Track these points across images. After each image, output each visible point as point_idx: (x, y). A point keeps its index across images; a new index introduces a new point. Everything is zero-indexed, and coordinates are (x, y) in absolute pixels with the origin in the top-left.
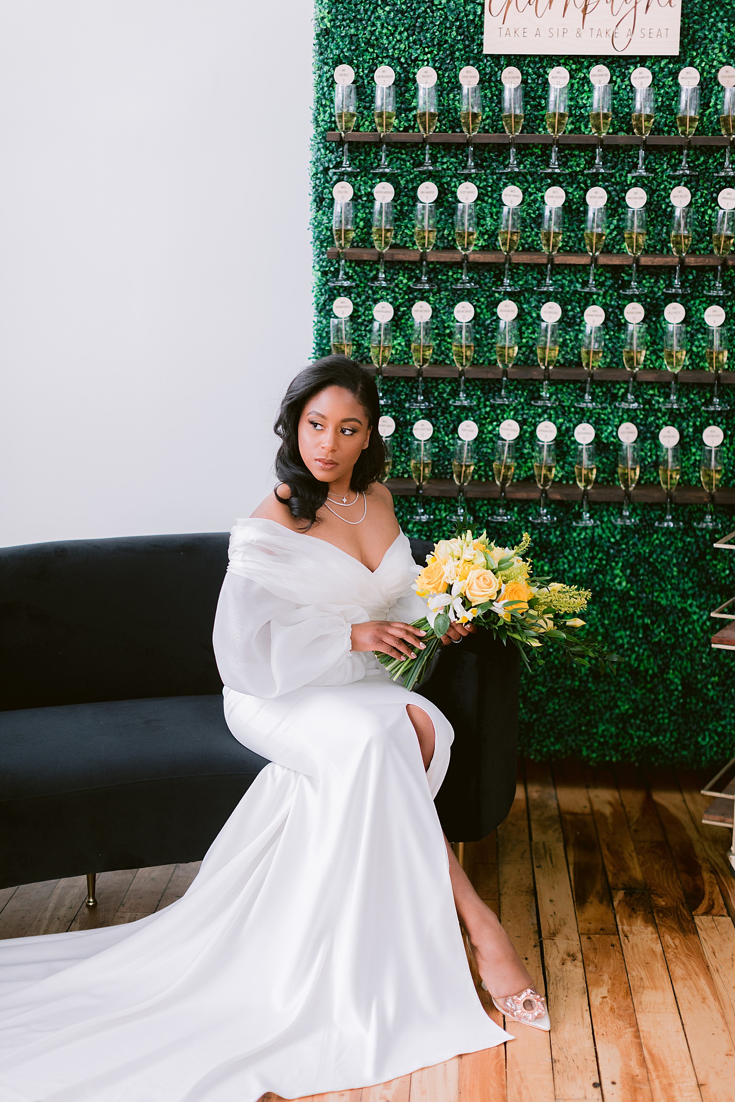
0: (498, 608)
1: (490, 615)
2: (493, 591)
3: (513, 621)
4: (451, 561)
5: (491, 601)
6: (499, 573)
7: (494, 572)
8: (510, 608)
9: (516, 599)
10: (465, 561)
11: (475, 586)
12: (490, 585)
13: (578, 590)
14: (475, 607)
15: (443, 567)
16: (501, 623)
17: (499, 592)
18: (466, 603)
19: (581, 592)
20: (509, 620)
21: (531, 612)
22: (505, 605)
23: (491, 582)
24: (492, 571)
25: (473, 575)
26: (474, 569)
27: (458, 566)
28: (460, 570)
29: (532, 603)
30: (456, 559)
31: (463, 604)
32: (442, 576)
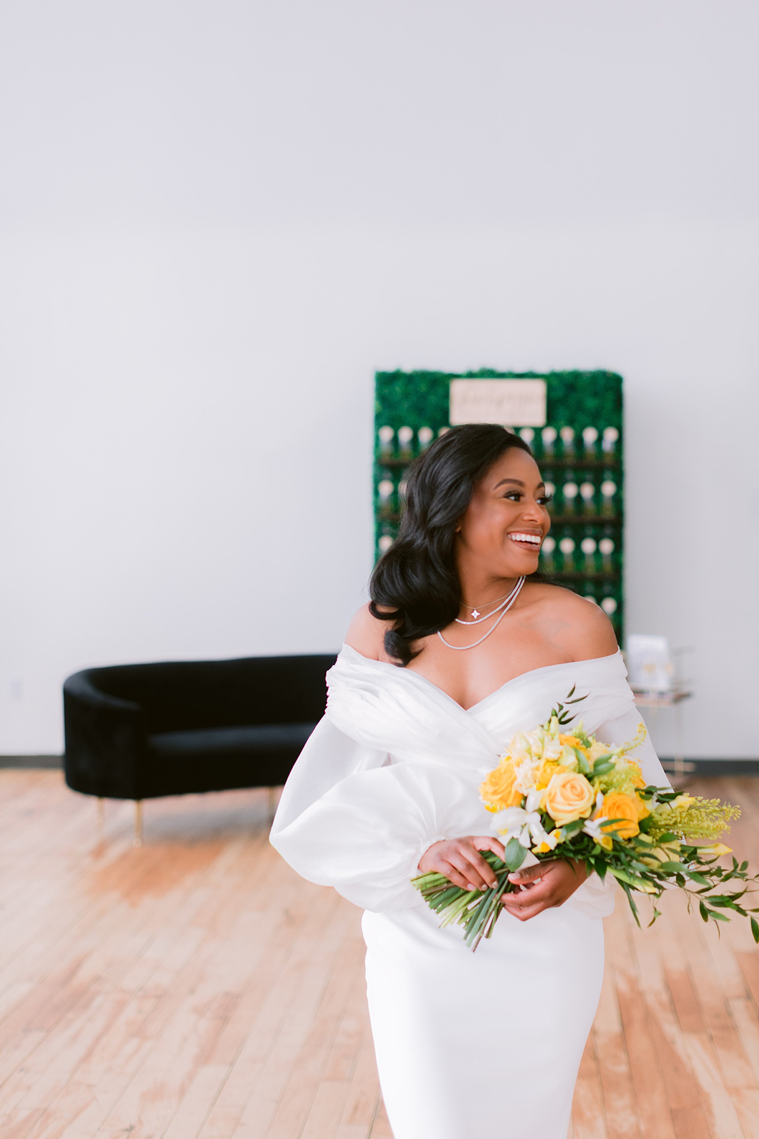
0: (592, 828)
1: (582, 840)
2: (585, 804)
3: (614, 849)
4: (527, 761)
5: (583, 820)
6: (596, 780)
7: (590, 779)
8: (609, 829)
9: (619, 816)
10: (548, 761)
11: (559, 798)
12: (581, 796)
13: (721, 804)
14: (561, 827)
15: (516, 769)
16: (597, 851)
17: (594, 806)
18: (548, 822)
19: (724, 808)
20: (609, 847)
21: (644, 837)
22: (603, 825)
23: (582, 792)
24: (586, 776)
25: (556, 781)
26: (559, 773)
27: (537, 769)
28: (538, 773)
29: (645, 825)
30: (535, 758)
31: (543, 823)
32: (512, 783)
